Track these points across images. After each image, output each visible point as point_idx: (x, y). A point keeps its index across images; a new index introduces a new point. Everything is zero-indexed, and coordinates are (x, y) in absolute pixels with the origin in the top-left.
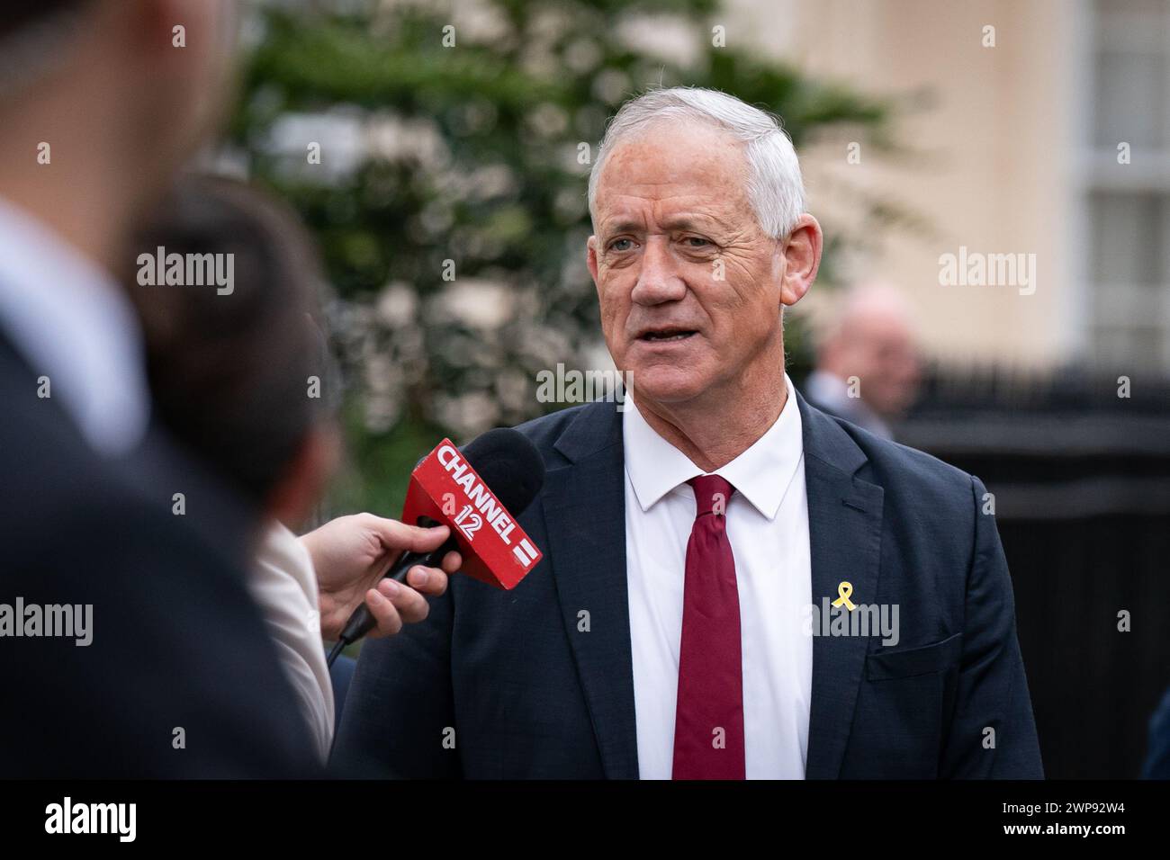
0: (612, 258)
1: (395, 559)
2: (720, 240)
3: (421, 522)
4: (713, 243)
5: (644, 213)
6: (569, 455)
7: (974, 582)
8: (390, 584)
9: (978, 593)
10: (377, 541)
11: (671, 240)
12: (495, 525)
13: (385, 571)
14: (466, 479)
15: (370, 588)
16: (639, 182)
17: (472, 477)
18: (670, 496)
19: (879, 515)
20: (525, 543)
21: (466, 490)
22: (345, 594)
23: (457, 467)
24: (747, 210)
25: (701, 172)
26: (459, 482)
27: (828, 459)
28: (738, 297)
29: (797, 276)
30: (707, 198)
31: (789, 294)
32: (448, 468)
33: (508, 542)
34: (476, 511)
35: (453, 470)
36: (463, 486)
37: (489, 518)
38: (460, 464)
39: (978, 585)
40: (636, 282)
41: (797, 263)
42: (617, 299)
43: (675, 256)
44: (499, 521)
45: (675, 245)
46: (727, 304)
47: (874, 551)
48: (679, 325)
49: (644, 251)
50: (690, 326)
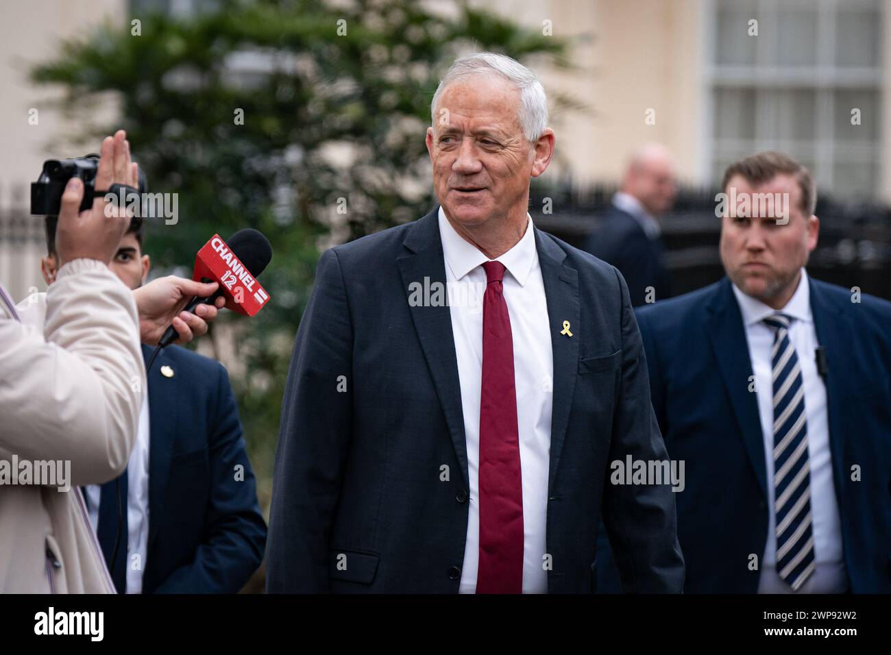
0: (443, 146)
1: (188, 301)
2: (504, 143)
3: (203, 280)
4: (499, 144)
5: (463, 125)
6: (412, 248)
7: (624, 323)
8: (186, 314)
9: (627, 329)
10: (178, 291)
11: (477, 140)
12: (244, 281)
13: (184, 307)
14: (227, 256)
15: (175, 316)
16: (461, 107)
17: (230, 255)
18: (471, 273)
19: (577, 286)
20: (260, 291)
21: (228, 263)
22: (162, 320)
23: (222, 250)
24: (519, 127)
25: (496, 104)
26: (224, 258)
27: (549, 254)
28: (509, 173)
29: (540, 161)
30: (498, 119)
31: (536, 171)
32: (217, 251)
33: (251, 290)
34: (233, 273)
35: (220, 252)
36: (226, 260)
37: (240, 278)
38: (224, 248)
39: (626, 325)
40: (455, 161)
41: (541, 154)
42: (444, 167)
43: (478, 148)
44: (246, 279)
45: (478, 143)
46: (503, 175)
47: (577, 305)
48: (476, 187)
49: (461, 144)
50: (481, 187)
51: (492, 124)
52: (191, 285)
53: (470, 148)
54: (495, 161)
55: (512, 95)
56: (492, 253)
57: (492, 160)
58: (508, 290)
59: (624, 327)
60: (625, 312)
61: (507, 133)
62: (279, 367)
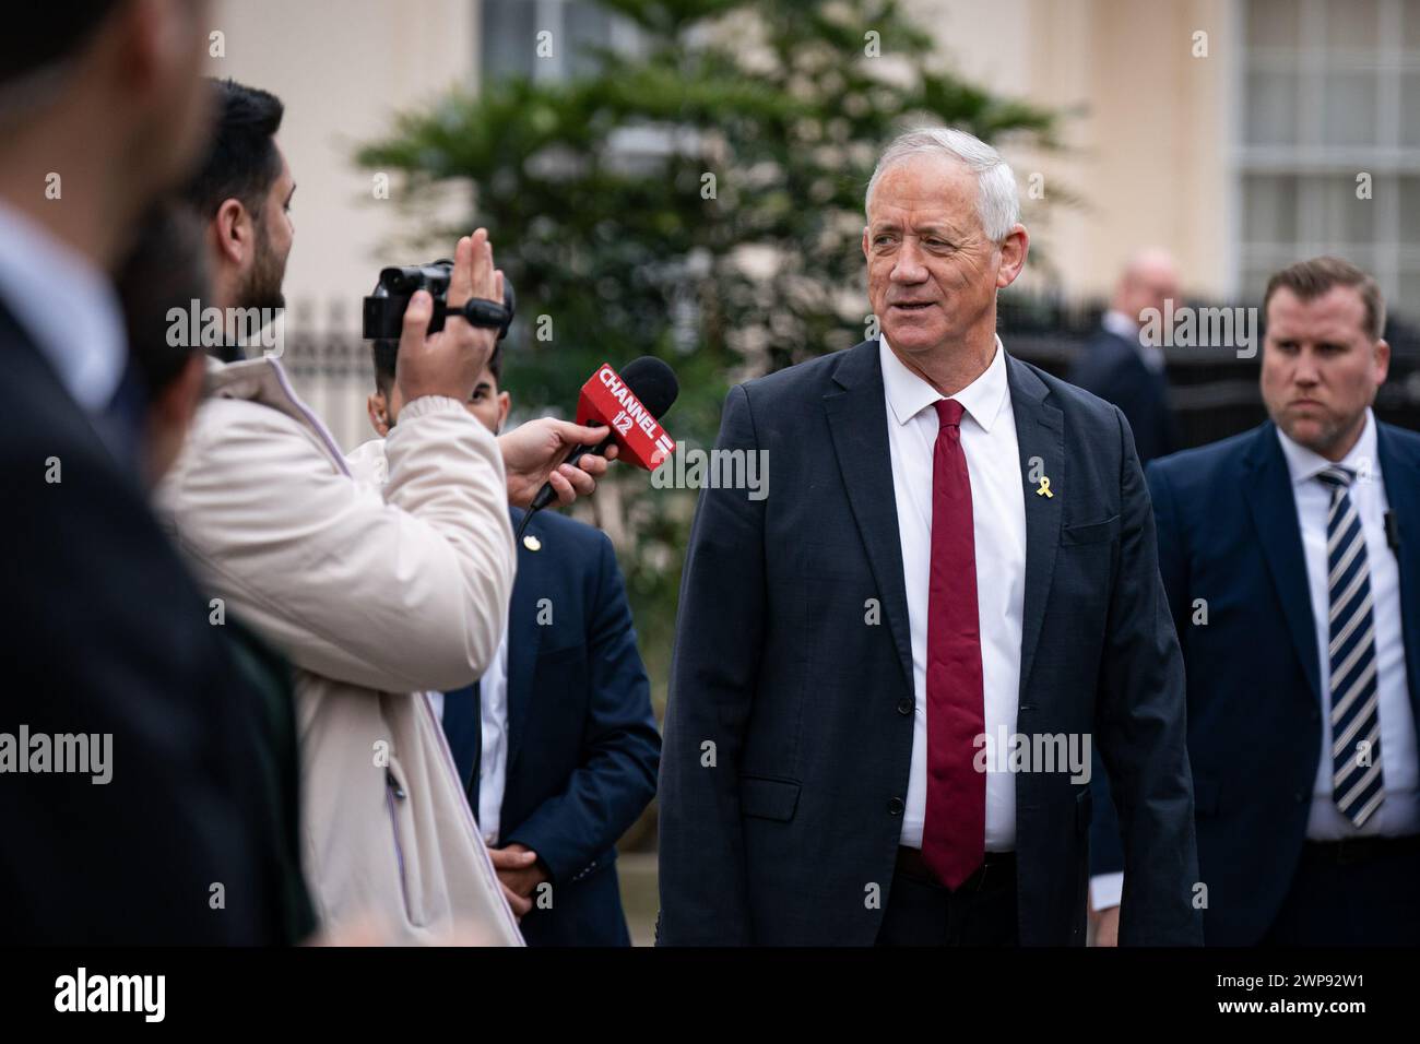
0: (878, 248)
1: (570, 450)
2: (955, 243)
3: (589, 424)
4: (950, 245)
5: (903, 221)
6: (844, 385)
7: (1124, 480)
8: (566, 467)
9: (1129, 487)
10: (557, 437)
11: (921, 239)
12: (642, 425)
13: (564, 458)
14: (620, 392)
15: (553, 470)
16: (901, 198)
17: (625, 391)
18: (919, 415)
19: (1062, 431)
20: (664, 437)
21: (621, 401)
22: (535, 475)
23: (614, 384)
24: (976, 221)
25: (945, 193)
26: (616, 395)
27: (1025, 391)
28: (965, 282)
29: (1008, 268)
30: (949, 212)
31: (1002, 280)
32: (608, 385)
33: (651, 437)
34: (628, 415)
35: (611, 387)
36: (618, 398)
37: (638, 420)
38: (616, 382)
39: (1127, 483)
40: (894, 268)
41: (1010, 258)
42: (880, 277)
43: (922, 250)
44: (645, 422)
45: (923, 244)
46: (957, 286)
47: (1060, 456)
48: (922, 300)
49: (901, 246)
50: (929, 301)
51: (940, 219)
52: (573, 429)
53: (913, 250)
54: (945, 267)
55: (967, 181)
56: (948, 388)
57: (941, 266)
58: (968, 438)
59: (1126, 484)
60: (1126, 466)
61: (960, 229)
62: (681, 535)
